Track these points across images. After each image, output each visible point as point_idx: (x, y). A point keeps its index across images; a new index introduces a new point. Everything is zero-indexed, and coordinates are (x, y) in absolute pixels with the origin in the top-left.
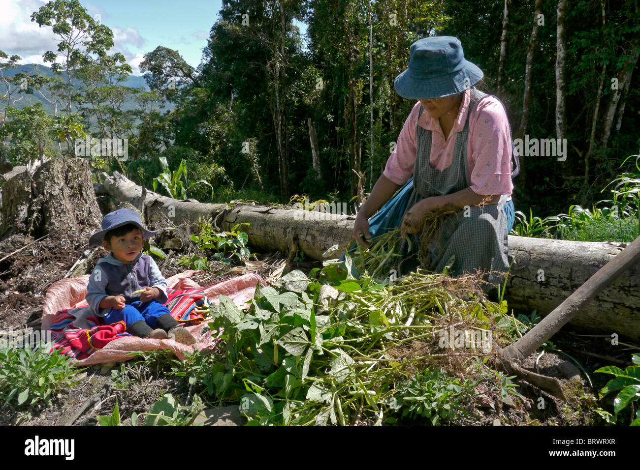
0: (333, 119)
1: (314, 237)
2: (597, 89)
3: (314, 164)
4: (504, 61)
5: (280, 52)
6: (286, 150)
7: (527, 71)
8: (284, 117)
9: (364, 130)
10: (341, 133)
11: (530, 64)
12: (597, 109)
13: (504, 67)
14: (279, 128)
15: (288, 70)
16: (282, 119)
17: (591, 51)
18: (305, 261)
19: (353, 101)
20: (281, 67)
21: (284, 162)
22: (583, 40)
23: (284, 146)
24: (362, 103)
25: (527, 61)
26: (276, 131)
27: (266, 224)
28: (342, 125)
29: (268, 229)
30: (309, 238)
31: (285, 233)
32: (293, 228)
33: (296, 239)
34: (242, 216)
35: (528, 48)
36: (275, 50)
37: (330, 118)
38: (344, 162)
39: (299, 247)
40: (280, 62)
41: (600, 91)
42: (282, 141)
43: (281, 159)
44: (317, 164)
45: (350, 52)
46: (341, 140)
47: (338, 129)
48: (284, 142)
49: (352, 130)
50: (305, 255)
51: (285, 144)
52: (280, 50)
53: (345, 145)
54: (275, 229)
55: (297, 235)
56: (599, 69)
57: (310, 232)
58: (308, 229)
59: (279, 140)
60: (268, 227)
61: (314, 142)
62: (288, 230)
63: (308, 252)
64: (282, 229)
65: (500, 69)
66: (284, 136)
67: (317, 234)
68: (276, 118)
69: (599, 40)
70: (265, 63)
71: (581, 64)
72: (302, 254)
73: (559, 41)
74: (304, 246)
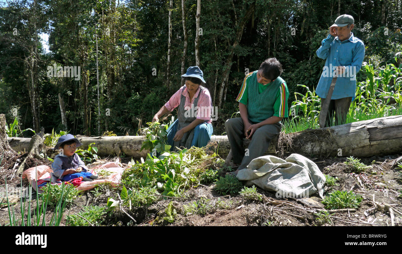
0: (72, 94)
1: (131, 146)
2: (215, 80)
3: (63, 121)
4: (169, 65)
5: (34, 52)
6: (38, 113)
7: (182, 71)
8: (37, 92)
9: (92, 100)
10: (77, 102)
11: (183, 67)
12: (215, 90)
13: (170, 68)
14: (34, 99)
15: (39, 63)
16: (35, 93)
17: (211, 63)
18: (125, 157)
19: (85, 83)
20: (35, 61)
21: (37, 120)
22: (207, 57)
23: (37, 110)
24: (89, 84)
25: (182, 66)
26: (31, 101)
27: (101, 144)
28: (78, 97)
29: (102, 145)
30: (128, 147)
31: (113, 146)
32: (118, 144)
33: (121, 148)
34: (84, 141)
35: (182, 59)
36: (31, 50)
37: (70, 93)
38: (80, 119)
39: (122, 151)
40: (35, 58)
41: (216, 82)
42: (35, 107)
43: (35, 118)
44: (65, 121)
45: (83, 55)
46: (78, 106)
47: (76, 100)
48: (37, 108)
49: (85, 100)
50: (125, 154)
51: (38, 109)
52: (34, 51)
53: (80, 109)
54: (107, 145)
55: (121, 146)
56: (215, 71)
57: (128, 144)
58: (127, 143)
59: (34, 107)
60: (102, 144)
61: (63, 108)
62: (115, 145)
63: (127, 153)
64: (112, 145)
65: (168, 69)
66: (37, 104)
67: (133, 144)
68: (32, 93)
69: (214, 58)
70: (24, 58)
71: (207, 68)
72: (124, 154)
73: (196, 57)
74: (125, 150)
